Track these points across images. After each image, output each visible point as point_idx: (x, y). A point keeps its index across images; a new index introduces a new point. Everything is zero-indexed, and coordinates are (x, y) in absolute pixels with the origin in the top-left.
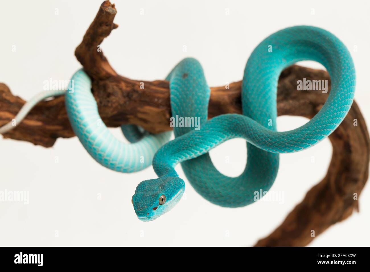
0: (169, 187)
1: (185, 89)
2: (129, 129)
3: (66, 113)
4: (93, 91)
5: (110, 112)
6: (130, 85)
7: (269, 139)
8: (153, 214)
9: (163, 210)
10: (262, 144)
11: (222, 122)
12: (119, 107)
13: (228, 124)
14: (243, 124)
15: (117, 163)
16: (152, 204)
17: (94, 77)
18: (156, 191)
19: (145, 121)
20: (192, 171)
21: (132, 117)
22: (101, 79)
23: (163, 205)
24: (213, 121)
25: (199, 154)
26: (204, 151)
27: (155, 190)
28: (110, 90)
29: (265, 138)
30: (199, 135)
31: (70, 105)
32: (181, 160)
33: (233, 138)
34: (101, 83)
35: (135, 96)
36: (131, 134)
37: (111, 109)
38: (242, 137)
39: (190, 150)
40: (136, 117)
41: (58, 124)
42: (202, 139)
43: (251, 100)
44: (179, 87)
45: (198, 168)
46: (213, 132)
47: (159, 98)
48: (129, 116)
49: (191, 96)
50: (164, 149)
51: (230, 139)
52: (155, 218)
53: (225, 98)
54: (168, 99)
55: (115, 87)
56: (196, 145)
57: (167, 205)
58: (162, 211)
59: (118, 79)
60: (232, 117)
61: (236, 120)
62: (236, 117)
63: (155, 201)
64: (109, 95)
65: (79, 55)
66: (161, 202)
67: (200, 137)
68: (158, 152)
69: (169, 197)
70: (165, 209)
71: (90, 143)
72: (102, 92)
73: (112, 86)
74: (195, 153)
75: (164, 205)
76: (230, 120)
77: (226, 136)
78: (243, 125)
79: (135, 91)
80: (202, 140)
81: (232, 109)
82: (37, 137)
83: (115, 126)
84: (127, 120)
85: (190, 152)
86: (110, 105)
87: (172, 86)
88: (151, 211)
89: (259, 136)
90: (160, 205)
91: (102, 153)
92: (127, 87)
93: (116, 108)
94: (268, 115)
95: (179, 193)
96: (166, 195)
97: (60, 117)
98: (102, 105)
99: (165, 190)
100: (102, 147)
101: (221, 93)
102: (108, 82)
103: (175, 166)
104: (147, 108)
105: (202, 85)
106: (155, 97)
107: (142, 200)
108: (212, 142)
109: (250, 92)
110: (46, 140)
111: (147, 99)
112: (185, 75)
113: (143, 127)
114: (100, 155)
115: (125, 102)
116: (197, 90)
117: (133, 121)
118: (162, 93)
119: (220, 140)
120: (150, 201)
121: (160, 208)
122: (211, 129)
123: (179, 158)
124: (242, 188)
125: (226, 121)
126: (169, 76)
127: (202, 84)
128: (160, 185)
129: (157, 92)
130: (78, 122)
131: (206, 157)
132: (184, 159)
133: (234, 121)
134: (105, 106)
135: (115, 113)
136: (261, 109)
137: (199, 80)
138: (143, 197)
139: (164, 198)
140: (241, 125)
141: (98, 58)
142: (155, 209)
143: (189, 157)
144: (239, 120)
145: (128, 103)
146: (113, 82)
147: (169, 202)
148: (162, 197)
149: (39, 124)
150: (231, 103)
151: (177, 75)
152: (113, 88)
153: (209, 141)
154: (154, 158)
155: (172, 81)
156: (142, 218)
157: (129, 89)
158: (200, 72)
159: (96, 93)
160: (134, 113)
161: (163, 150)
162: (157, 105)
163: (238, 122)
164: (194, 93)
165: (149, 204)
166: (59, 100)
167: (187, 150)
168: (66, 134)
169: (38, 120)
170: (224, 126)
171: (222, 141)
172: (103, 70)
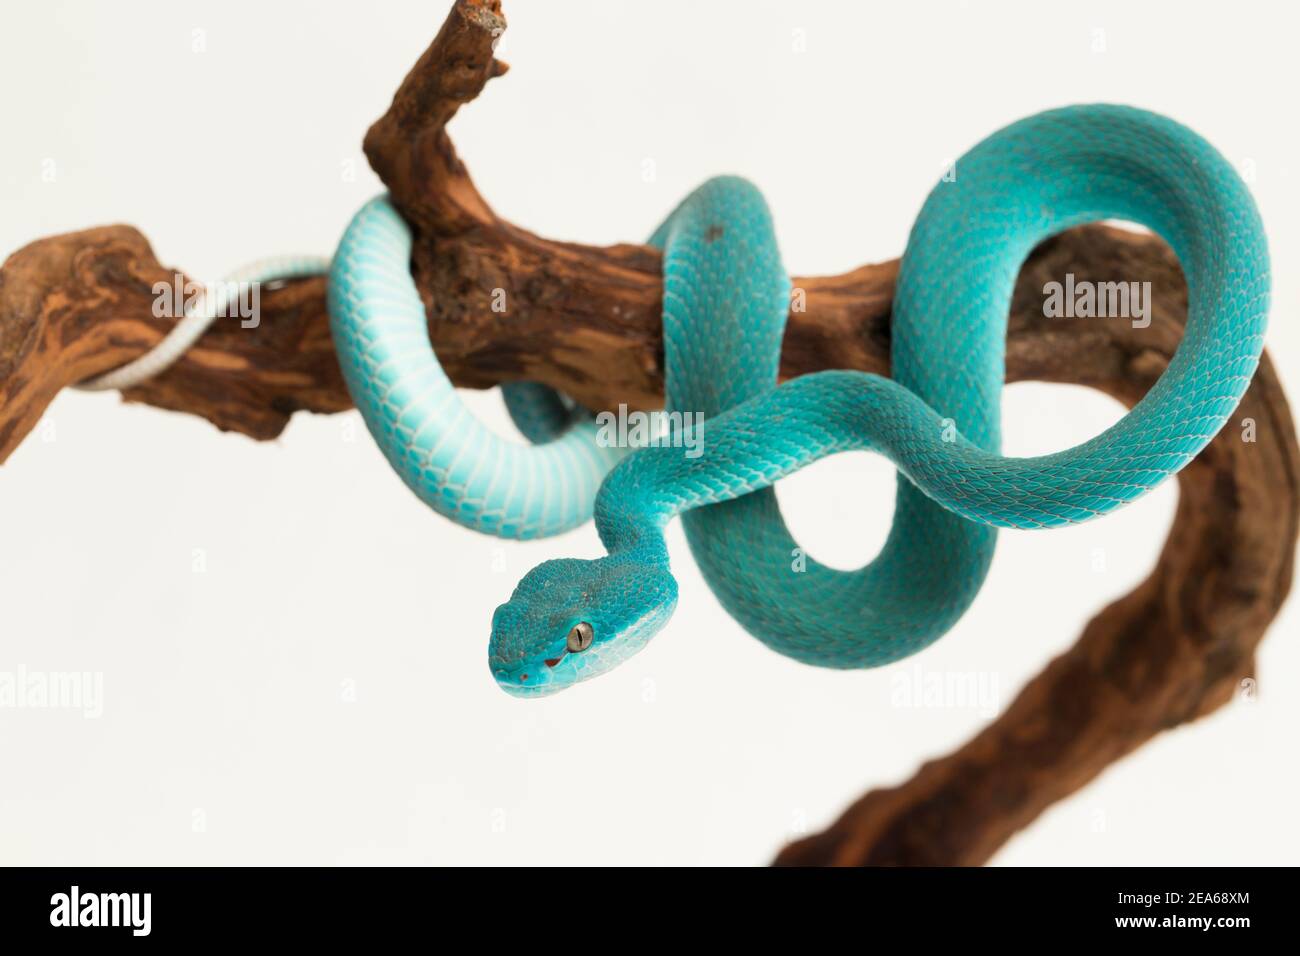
0: (610, 600)
1: (713, 276)
2: (528, 396)
3: (328, 335)
4: (415, 269)
5: (466, 341)
6: (534, 258)
7: (964, 479)
8: (542, 678)
9: (579, 668)
10: (940, 491)
11: (827, 394)
12: (497, 328)
13: (843, 403)
14: (892, 413)
15: (484, 505)
16: (544, 648)
17: (422, 224)
18: (569, 604)
19: (578, 375)
20: (713, 540)
21: (535, 359)
22: (444, 233)
23: (580, 656)
24: (797, 387)
25: (745, 487)
26: (762, 480)
27: (567, 599)
28: (470, 272)
29: (951, 472)
30: (748, 429)
31: (344, 309)
32: (685, 504)
33: (856, 448)
34: (444, 246)
35: (549, 293)
36: (534, 412)
37: (472, 333)
38: (884, 454)
39: (715, 475)
40: (549, 360)
41: (299, 370)
42: (758, 443)
43: (919, 330)
44: (692, 269)
45: (734, 533)
46: (794, 421)
47: (624, 305)
48: (525, 358)
49: (729, 301)
50: (635, 463)
51: (845, 449)
52: (549, 691)
53: (839, 313)
54: (658, 307)
55: (486, 261)
56: (737, 458)
57: (595, 656)
58: (573, 672)
59: (498, 236)
60: (859, 385)
61: (871, 396)
62: (872, 386)
63: (553, 640)
64: (466, 287)
65: (379, 150)
66: (574, 645)
67: (754, 435)
68: (613, 473)
69: (605, 631)
70: (587, 665)
71: (400, 435)
72: (443, 274)
73: (476, 258)
74: (734, 485)
75: (585, 653)
76: (853, 392)
77: (835, 441)
78: (888, 417)
79: (549, 277)
80: (757, 446)
81: (858, 354)
82: (231, 408)
83: (483, 384)
84: (520, 368)
85: (718, 480)
86: (467, 317)
87: (669, 264)
88: (538, 671)
89: (933, 462)
90: (568, 654)
91: (438, 471)
92: (525, 262)
93: (486, 330)
94: (972, 384)
95: (643, 620)
96: (594, 625)
97: (305, 347)
98: (444, 316)
99: (595, 607)
100: (439, 449)
101: (826, 299)
102: (464, 243)
103: (665, 523)
104: (586, 336)
105: (767, 267)
106: (612, 301)
107: (518, 629)
108: (788, 452)
109: (920, 304)
110: (259, 416)
111: (587, 307)
112: (714, 232)
113: (570, 393)
114: (431, 476)
115: (516, 313)
116: (749, 280)
117: (539, 373)
118: (637, 288)
119: (812, 450)
120: (540, 637)
121: (567, 663)
122: (790, 411)
123: (678, 498)
124: (867, 611)
125: (841, 394)
126: (662, 232)
127: (768, 263)
128: (590, 586)
129: (619, 284)
130: (365, 366)
131: (764, 498)
132: (697, 500)
133: (863, 397)
134: (450, 320)
135: (484, 343)
136: (950, 362)
137: (760, 249)
138: (523, 618)
139: (587, 632)
140: (884, 414)
141: (438, 165)
142: (552, 663)
143: (712, 497)
144: (882, 399)
145: (524, 315)
146: (480, 245)
147: (603, 645)
148: (582, 628)
149: (238, 364)
150: (858, 334)
151: (688, 230)
152: (480, 265)
153: (781, 450)
154: (601, 492)
155: (672, 247)
156: (507, 687)
157: (530, 269)
158: (761, 223)
159: (426, 277)
160: (544, 347)
161: (631, 468)
162: (619, 328)
163: (877, 404)
164: (740, 290)
165: (534, 645)
166: (305, 290)
167: (706, 473)
168: (323, 402)
169: (235, 352)
170: (830, 405)
171: (820, 452)
172: (452, 202)
